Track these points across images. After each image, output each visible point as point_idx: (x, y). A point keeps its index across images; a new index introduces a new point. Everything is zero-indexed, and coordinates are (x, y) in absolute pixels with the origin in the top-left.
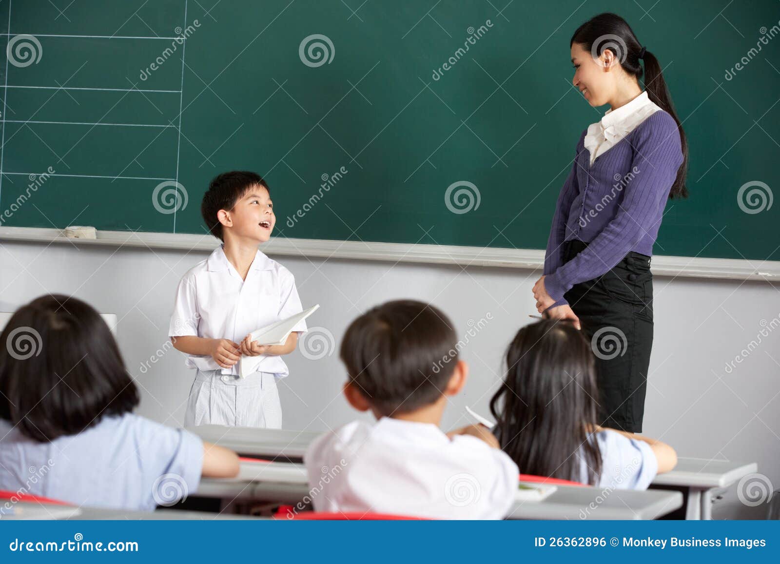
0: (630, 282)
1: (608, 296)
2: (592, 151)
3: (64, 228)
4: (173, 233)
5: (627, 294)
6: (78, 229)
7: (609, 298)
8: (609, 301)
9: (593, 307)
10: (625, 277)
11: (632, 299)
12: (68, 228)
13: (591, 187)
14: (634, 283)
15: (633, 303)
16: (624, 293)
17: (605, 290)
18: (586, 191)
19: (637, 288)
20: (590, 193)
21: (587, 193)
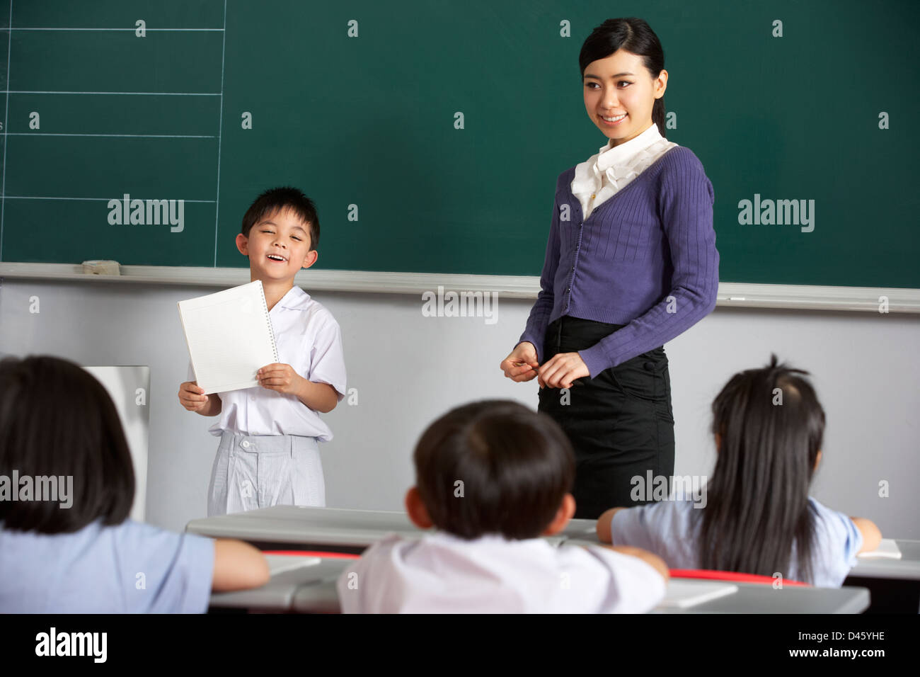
0: (648, 373)
1: (622, 393)
2: (584, 200)
3: (81, 263)
4: (213, 266)
5: (645, 388)
6: (98, 264)
7: (623, 395)
8: (623, 399)
9: (602, 409)
10: (642, 366)
11: (651, 395)
12: (85, 263)
13: (586, 245)
14: (652, 374)
15: (653, 400)
16: (641, 388)
17: (616, 385)
18: (578, 252)
19: (657, 379)
20: (584, 253)
21: (580, 253)
